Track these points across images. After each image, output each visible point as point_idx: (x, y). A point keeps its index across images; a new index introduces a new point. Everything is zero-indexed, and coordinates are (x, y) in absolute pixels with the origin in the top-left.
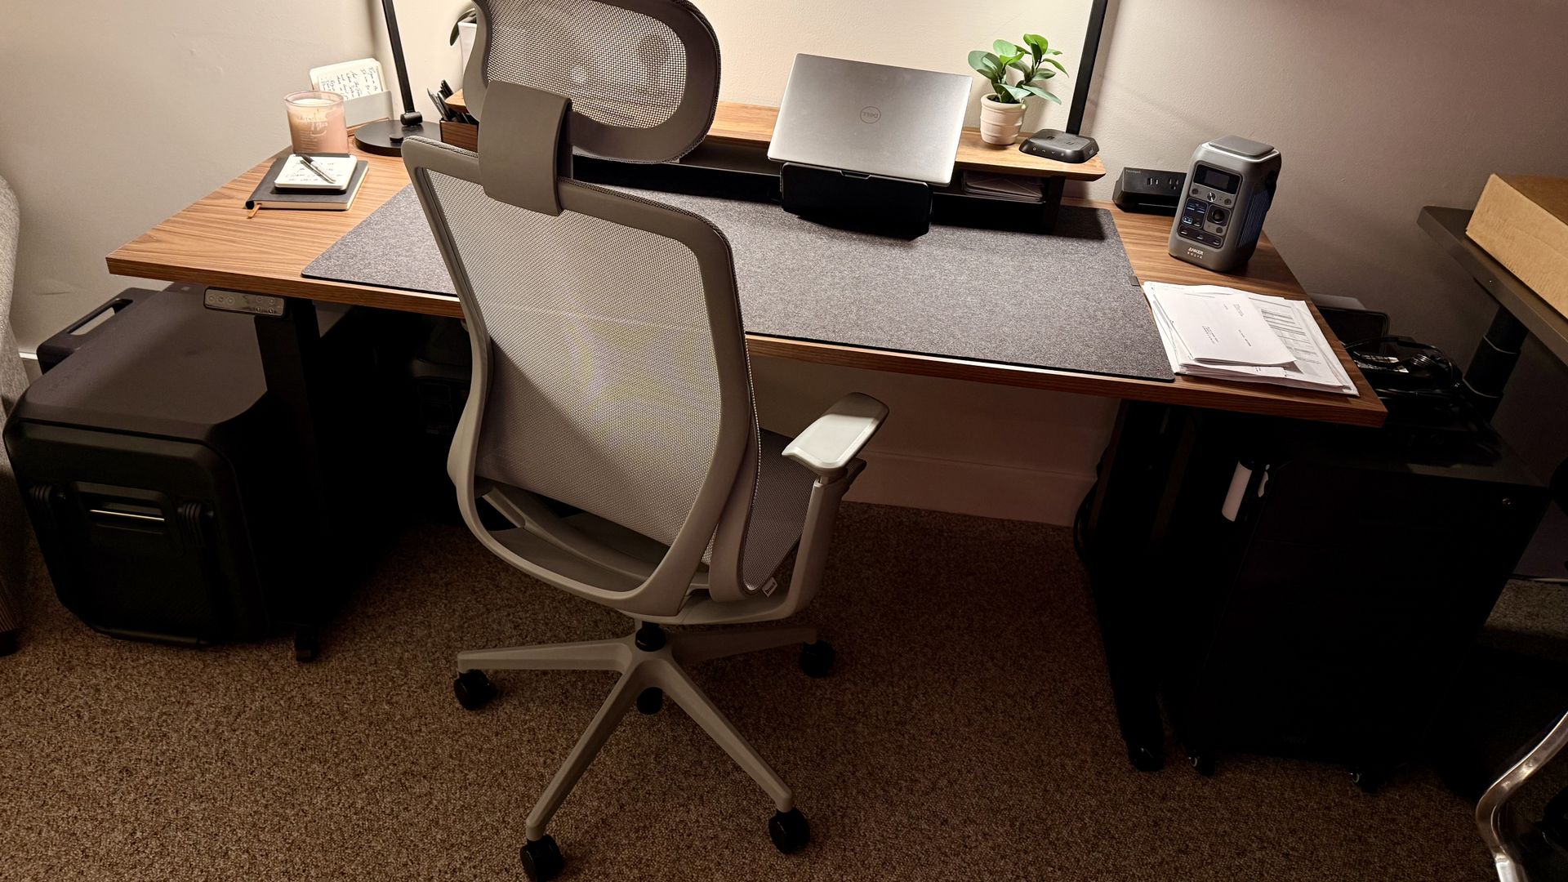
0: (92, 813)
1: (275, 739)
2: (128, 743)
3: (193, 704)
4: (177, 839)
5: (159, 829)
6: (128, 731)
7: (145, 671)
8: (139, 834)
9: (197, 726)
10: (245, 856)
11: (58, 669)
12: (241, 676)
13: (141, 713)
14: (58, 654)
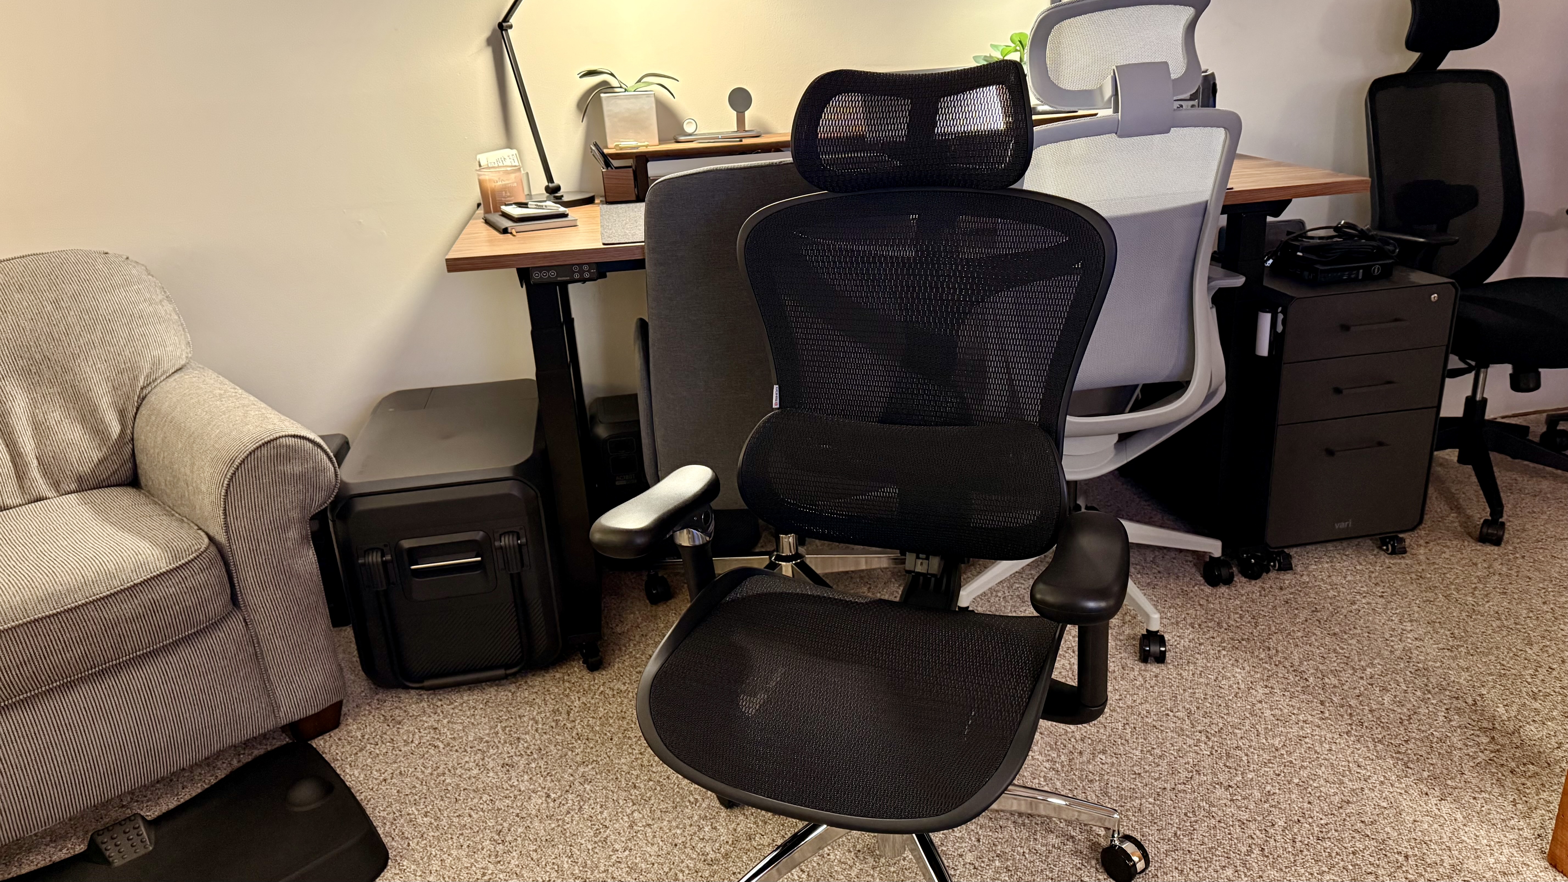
0: (503, 795)
1: (612, 718)
2: (491, 750)
3: (524, 716)
4: (587, 789)
5: (568, 788)
6: (485, 744)
7: (465, 708)
8: (553, 796)
9: (540, 726)
10: (651, 783)
11: (388, 725)
12: (548, 691)
13: (487, 732)
14: (379, 718)
